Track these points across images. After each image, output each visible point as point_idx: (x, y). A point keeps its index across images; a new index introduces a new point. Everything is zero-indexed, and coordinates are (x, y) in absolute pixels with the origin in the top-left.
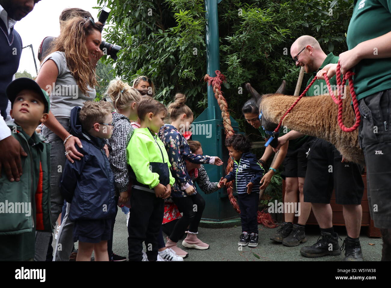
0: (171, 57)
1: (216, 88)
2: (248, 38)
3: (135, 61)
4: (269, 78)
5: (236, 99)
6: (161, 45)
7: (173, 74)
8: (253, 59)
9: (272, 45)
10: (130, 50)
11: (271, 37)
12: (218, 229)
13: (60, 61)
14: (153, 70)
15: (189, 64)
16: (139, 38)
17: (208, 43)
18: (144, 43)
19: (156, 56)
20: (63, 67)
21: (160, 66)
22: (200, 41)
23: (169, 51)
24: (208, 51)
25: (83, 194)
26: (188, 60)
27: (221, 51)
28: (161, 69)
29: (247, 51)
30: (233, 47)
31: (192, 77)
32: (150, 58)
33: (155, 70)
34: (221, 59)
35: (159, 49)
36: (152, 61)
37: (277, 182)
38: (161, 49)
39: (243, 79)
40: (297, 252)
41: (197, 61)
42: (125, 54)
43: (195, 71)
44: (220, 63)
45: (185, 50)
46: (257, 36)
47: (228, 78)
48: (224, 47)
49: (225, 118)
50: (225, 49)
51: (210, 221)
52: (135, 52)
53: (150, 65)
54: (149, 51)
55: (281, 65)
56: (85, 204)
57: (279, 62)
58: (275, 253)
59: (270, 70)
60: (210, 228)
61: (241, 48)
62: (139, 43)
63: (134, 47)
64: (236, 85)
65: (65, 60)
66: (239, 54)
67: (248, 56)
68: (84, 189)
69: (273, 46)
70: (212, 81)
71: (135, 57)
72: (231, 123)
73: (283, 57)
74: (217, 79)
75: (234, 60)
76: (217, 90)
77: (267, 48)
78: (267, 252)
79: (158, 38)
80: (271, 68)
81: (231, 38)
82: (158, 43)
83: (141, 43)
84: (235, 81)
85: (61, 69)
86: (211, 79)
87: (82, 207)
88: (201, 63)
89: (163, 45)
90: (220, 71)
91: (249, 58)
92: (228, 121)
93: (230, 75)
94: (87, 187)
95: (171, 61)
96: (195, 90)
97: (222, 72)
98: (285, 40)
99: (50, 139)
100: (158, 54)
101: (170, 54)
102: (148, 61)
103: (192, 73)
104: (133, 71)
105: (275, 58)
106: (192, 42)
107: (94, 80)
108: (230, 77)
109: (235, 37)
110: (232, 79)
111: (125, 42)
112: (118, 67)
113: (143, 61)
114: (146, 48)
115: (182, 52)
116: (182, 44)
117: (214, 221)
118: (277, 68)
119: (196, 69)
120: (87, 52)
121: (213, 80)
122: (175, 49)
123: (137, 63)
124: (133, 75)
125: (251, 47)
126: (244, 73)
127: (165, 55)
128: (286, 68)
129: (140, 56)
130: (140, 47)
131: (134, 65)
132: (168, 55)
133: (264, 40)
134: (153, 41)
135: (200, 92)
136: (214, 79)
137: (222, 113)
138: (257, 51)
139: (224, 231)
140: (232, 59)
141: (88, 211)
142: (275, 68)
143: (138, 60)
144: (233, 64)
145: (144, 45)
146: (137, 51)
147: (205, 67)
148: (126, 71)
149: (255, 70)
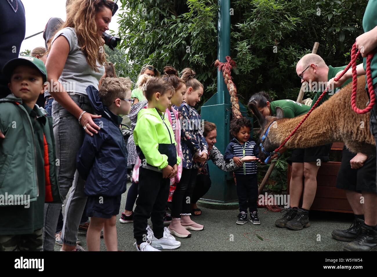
0: (183, 42)
1: (226, 73)
2: (259, 25)
3: (148, 46)
4: (278, 65)
5: (245, 85)
6: (173, 31)
7: (184, 58)
8: (262, 46)
9: (282, 33)
10: (143, 35)
11: (282, 25)
12: (223, 211)
13: (71, 38)
14: (165, 54)
15: (200, 49)
16: (152, 24)
17: (219, 29)
18: (157, 28)
19: (168, 41)
20: (74, 43)
21: (172, 51)
22: (211, 27)
23: (181, 36)
24: (219, 37)
25: (102, 171)
26: (199, 45)
27: (232, 38)
28: (173, 54)
29: (257, 38)
30: (244, 34)
31: (202, 62)
32: (162, 42)
33: (167, 54)
34: (232, 46)
35: (171, 34)
36: (164, 46)
37: (283, 167)
38: (174, 34)
39: (252, 66)
40: (300, 236)
41: (208, 47)
42: (139, 39)
43: (206, 57)
44: (231, 49)
45: (196, 36)
46: (267, 24)
47: (238, 64)
48: (235, 34)
49: (234, 103)
50: (236, 36)
51: (215, 202)
52: (148, 37)
53: (162, 49)
54: (162, 36)
55: (290, 53)
56: (104, 182)
57: (288, 50)
58: (279, 236)
59: (279, 57)
60: (215, 209)
61: (251, 35)
62: (152, 28)
63: (147, 32)
64: (245, 71)
65: (76, 36)
66: (249, 41)
67: (258, 43)
68: (103, 166)
69: (284, 34)
70: (222, 67)
71: (148, 42)
72: (240, 108)
73: (293, 45)
74: (227, 64)
75: (244, 46)
76: (227, 75)
77: (277, 35)
78: (271, 235)
79: (171, 24)
80: (281, 56)
81: (241, 25)
82: (171, 28)
83: (154, 29)
84: (244, 67)
85: (72, 45)
86: (221, 64)
87: (100, 184)
88: (212, 49)
89: (176, 30)
90: (230, 57)
91: (259, 45)
92: (237, 105)
93: (240, 61)
94: (106, 165)
95: (183, 46)
96: (205, 75)
97: (232, 58)
98: (295, 29)
99: (60, 115)
100: (170, 38)
101: (182, 39)
102: (160, 46)
103: (203, 58)
104: (145, 56)
105: (285, 47)
106: (203, 28)
107: (103, 57)
108: (240, 63)
109: (245, 24)
110: (241, 65)
111: (138, 27)
112: (131, 52)
113: (156, 46)
114: (159, 33)
115: (193, 37)
116: (194, 30)
117: (219, 202)
118: (286, 56)
119: (206, 54)
120: (96, 28)
121: (223, 65)
122: (187, 35)
123: (150, 48)
124: (145, 59)
125: (261, 35)
126: (254, 60)
127: (177, 41)
128: (295, 57)
129: (153, 41)
130: (153, 32)
131: (147, 50)
132: (180, 40)
133: (275, 28)
134: (166, 27)
135: (209, 77)
136: (225, 64)
137: (231, 97)
138: (267, 39)
139: (229, 212)
140: (241, 45)
141: (106, 188)
142: (284, 56)
143: (151, 45)
144: (242, 50)
145: (157, 30)
146: (151, 36)
147: (216, 53)
148: (139, 55)
149: (264, 57)
